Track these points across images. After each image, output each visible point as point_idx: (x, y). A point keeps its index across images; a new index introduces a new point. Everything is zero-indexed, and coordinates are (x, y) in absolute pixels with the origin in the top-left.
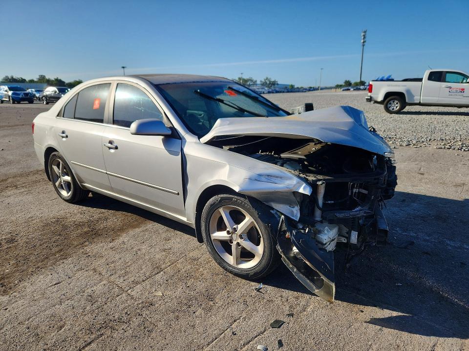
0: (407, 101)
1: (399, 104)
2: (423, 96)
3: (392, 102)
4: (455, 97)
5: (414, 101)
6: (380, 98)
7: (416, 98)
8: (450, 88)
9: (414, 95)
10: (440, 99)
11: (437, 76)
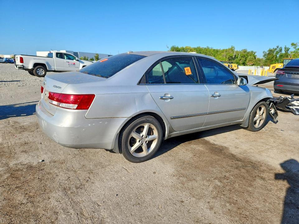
0: (48, 69)
1: (43, 71)
2: (56, 66)
3: (39, 69)
4: (72, 67)
5: (52, 69)
6: (30, 67)
7: (52, 67)
8: (69, 62)
9: (51, 65)
10: (65, 68)
11: (60, 56)
